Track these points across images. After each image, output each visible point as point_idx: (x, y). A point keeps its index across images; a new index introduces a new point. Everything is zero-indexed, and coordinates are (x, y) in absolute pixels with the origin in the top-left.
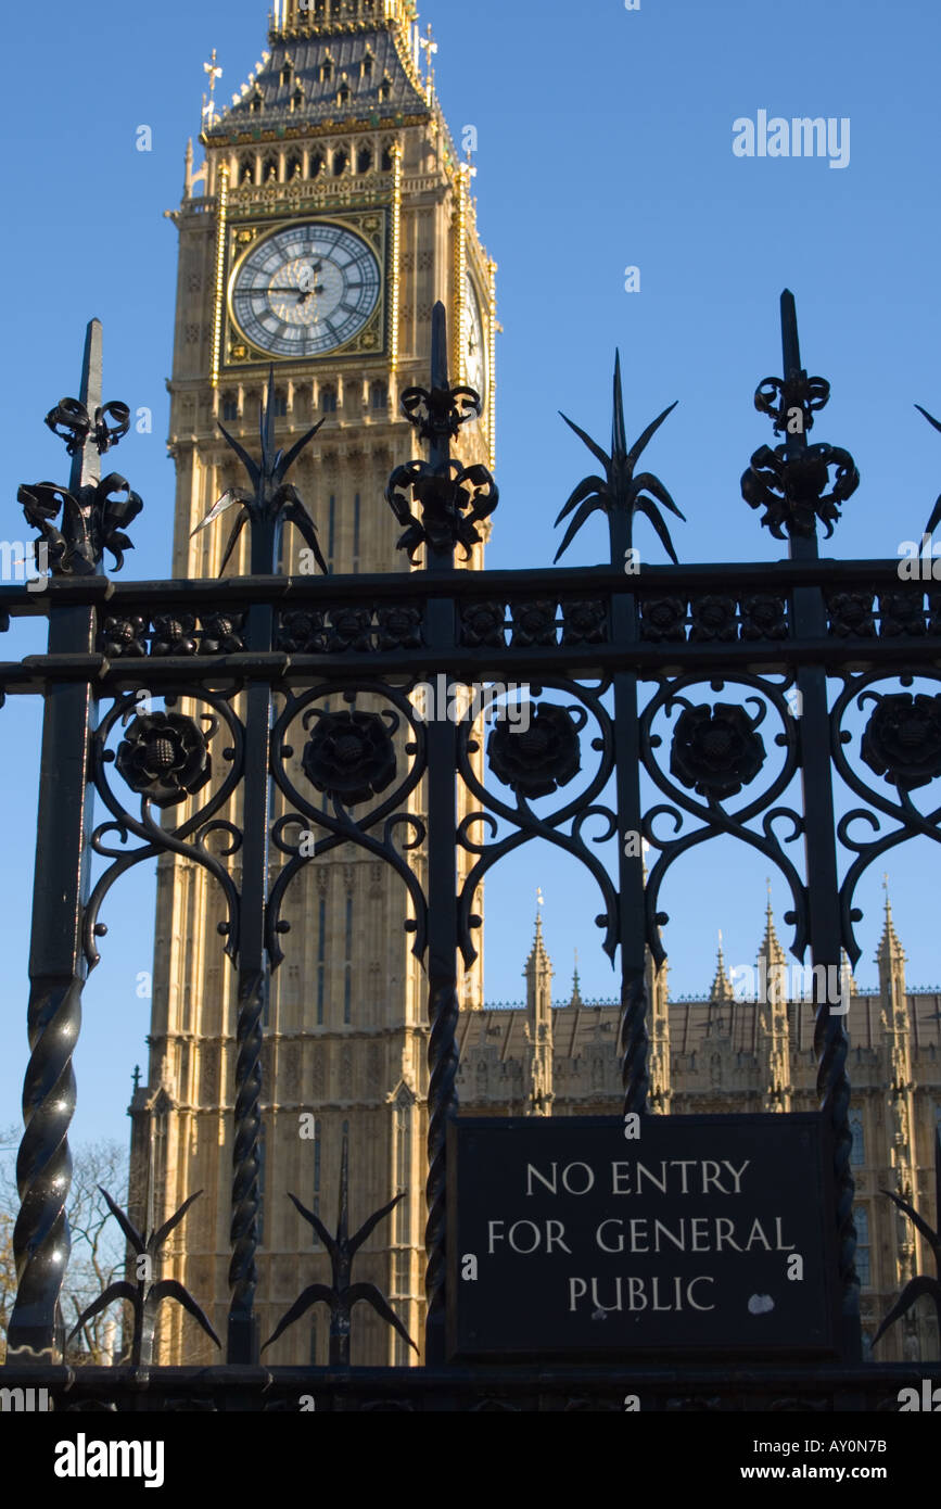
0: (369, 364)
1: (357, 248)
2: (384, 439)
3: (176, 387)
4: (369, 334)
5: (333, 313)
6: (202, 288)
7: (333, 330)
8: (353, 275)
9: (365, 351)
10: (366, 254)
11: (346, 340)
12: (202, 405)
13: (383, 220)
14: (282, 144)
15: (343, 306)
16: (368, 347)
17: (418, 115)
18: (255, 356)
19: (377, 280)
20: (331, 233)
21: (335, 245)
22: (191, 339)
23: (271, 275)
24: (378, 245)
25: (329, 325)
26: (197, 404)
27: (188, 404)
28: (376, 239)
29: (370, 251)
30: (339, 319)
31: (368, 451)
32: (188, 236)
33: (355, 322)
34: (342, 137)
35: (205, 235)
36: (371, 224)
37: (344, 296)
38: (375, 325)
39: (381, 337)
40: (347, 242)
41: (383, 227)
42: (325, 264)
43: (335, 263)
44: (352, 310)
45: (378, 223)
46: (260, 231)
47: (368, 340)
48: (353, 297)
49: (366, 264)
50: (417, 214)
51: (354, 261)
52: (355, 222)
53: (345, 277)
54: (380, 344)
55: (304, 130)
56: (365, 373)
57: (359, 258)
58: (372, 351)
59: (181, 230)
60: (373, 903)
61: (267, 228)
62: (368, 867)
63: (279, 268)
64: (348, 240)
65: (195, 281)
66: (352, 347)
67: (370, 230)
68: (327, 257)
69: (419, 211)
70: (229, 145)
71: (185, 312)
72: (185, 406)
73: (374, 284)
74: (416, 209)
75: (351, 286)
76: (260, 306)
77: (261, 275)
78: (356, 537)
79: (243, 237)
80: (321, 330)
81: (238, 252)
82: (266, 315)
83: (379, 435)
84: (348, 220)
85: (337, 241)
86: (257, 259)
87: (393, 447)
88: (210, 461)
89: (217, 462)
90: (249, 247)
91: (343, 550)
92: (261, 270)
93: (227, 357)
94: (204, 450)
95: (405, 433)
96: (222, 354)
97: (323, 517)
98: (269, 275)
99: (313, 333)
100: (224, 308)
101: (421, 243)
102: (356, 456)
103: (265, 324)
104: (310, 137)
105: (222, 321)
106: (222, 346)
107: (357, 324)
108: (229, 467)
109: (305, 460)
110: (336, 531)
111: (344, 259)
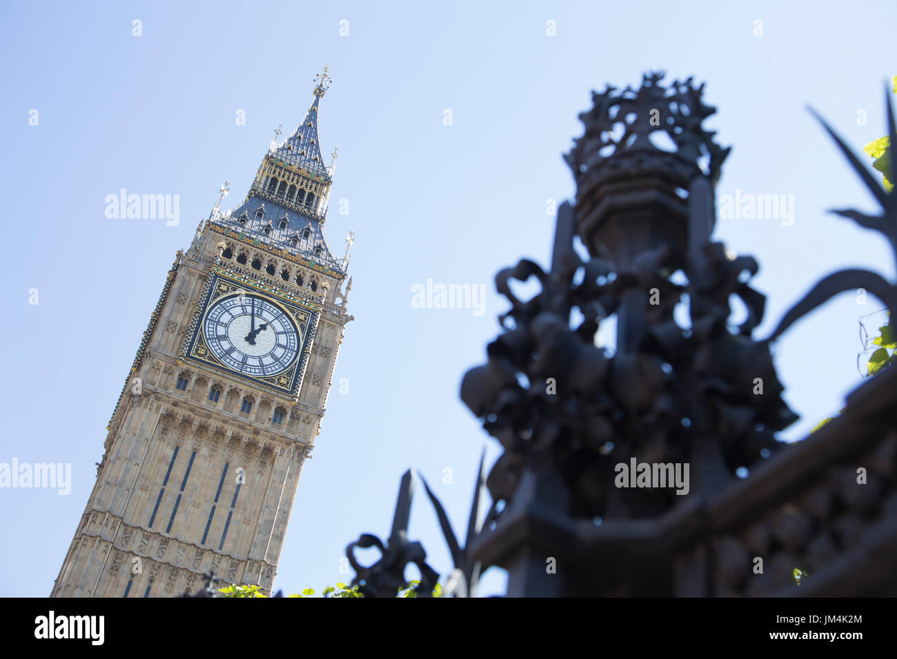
0: (280, 395)
1: (290, 327)
2: (275, 443)
4: (284, 377)
5: (265, 356)
6: (187, 303)
7: (262, 365)
8: (283, 340)
9: (279, 386)
10: (294, 333)
11: (269, 375)
12: (164, 372)
13: (309, 318)
14: (254, 249)
15: (272, 355)
16: (282, 384)
17: (338, 273)
18: (210, 358)
20: (276, 311)
21: (276, 318)
22: (170, 330)
24: (303, 331)
25: (260, 361)
26: (162, 370)
27: (156, 367)
28: (302, 326)
29: (297, 332)
30: (268, 360)
31: (261, 445)
32: (187, 271)
34: (290, 262)
35: (197, 276)
36: (302, 317)
37: (274, 349)
38: (290, 374)
39: (291, 382)
41: (308, 322)
42: (268, 327)
43: (273, 328)
44: (277, 359)
46: (234, 289)
47: (283, 381)
48: (279, 352)
49: (292, 338)
51: (284, 333)
52: (292, 311)
53: (277, 339)
54: (289, 386)
55: (271, 248)
56: (276, 398)
57: (288, 332)
58: (283, 388)
61: (238, 290)
63: (239, 316)
64: (285, 319)
65: (184, 298)
66: (271, 380)
67: (300, 320)
68: (270, 323)
70: (223, 234)
72: (153, 367)
73: (295, 351)
74: (327, 321)
75: (280, 346)
76: (221, 331)
77: (227, 313)
78: (236, 496)
79: (224, 288)
80: (256, 362)
81: (218, 295)
82: (225, 337)
83: (273, 439)
84: (288, 309)
85: (278, 317)
86: (228, 304)
87: (277, 450)
88: (158, 408)
89: (161, 411)
90: (225, 295)
91: (225, 500)
92: (228, 311)
93: (193, 351)
94: (157, 399)
95: (288, 444)
96: (190, 347)
97: (219, 473)
98: (233, 316)
99: (250, 361)
100: (200, 322)
101: (325, 341)
102: (252, 445)
103: (222, 343)
104: (272, 253)
105: (197, 329)
106: (192, 343)
107: (277, 368)
108: (168, 417)
109: (220, 433)
110: (224, 487)
111: (280, 328)
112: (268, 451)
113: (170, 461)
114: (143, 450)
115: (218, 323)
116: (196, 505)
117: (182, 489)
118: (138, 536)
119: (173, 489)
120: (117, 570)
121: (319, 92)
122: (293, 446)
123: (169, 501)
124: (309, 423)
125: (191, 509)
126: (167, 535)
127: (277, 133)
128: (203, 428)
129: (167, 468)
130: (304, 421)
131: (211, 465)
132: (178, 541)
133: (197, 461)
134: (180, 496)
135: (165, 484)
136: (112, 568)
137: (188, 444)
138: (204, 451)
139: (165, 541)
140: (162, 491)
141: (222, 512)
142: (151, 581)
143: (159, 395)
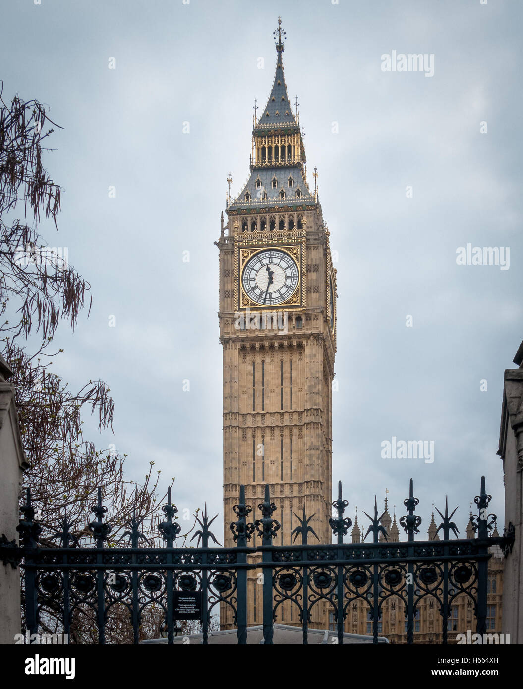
0: (296, 310)
1: (290, 262)
2: (302, 340)
3: (222, 316)
4: (295, 297)
5: (281, 288)
6: (230, 275)
7: (281, 295)
8: (288, 272)
9: (294, 304)
10: (293, 264)
11: (286, 300)
12: (232, 323)
13: (299, 250)
14: (258, 215)
15: (285, 285)
16: (295, 302)
17: (312, 206)
18: (252, 305)
19: (297, 275)
20: (280, 255)
21: (281, 260)
22: (227, 296)
23: (257, 271)
24: (298, 261)
25: (280, 293)
26: (230, 323)
27: (227, 323)
28: (297, 258)
29: (295, 263)
30: (283, 290)
31: (295, 344)
32: (224, 254)
33: (290, 292)
34: (282, 213)
35: (230, 253)
36: (295, 251)
37: (285, 281)
39: (300, 299)
40: (286, 259)
41: (300, 253)
42: (277, 267)
43: (281, 267)
44: (288, 287)
45: (298, 251)
46: (252, 252)
47: (295, 300)
48: (288, 282)
49: (293, 268)
50: (312, 248)
51: (288, 267)
52: (289, 250)
53: (285, 274)
54: (299, 301)
55: (267, 209)
56: (294, 313)
57: (291, 266)
58: (296, 304)
59: (220, 250)
60: (300, 511)
61: (255, 251)
62: (297, 498)
63: (260, 268)
64: (286, 258)
65: (227, 272)
66: (288, 302)
67: (295, 254)
68: (278, 265)
69: (313, 247)
70: (238, 214)
71: (224, 285)
72: (225, 323)
73: (297, 277)
75: (288, 277)
76: (253, 284)
77: (253, 271)
78: (291, 378)
79: (246, 254)
80: (277, 295)
81: (244, 261)
82: (256, 287)
83: (300, 338)
84: (286, 249)
85: (282, 258)
86: (252, 264)
87: (304, 343)
88: (236, 346)
89: (238, 347)
90: (248, 259)
91: (286, 383)
92: (253, 269)
93: (241, 304)
94: (233, 342)
95: (309, 338)
96: (239, 303)
97: (278, 369)
98: (256, 271)
99: (274, 296)
100: (239, 284)
101: (314, 260)
102: (290, 346)
103: (255, 291)
104: (270, 213)
105: (239, 290)
106: (239, 300)
107: (291, 293)
108: (243, 349)
109: (272, 347)
110: (284, 375)
111: (284, 265)
112: (300, 346)
113: (252, 372)
114: (236, 373)
115: (250, 279)
116: (272, 391)
117: (263, 385)
118: (249, 418)
119: (259, 387)
120: (246, 437)
121: (280, 48)
122: (312, 338)
123: (259, 394)
124: (317, 319)
125: (271, 394)
126: (263, 412)
127: (256, 108)
128: (262, 348)
129: (252, 377)
130: (314, 319)
131: (274, 367)
132: (269, 413)
133: (266, 367)
134: (263, 389)
135: (254, 386)
136: (243, 438)
137: (258, 359)
138: (268, 360)
139: (263, 415)
140: (254, 389)
141: (287, 390)
142: (263, 436)
143: (233, 339)
